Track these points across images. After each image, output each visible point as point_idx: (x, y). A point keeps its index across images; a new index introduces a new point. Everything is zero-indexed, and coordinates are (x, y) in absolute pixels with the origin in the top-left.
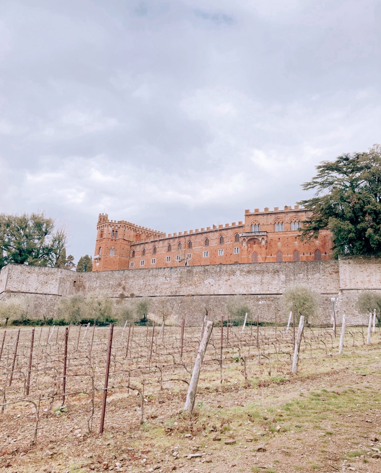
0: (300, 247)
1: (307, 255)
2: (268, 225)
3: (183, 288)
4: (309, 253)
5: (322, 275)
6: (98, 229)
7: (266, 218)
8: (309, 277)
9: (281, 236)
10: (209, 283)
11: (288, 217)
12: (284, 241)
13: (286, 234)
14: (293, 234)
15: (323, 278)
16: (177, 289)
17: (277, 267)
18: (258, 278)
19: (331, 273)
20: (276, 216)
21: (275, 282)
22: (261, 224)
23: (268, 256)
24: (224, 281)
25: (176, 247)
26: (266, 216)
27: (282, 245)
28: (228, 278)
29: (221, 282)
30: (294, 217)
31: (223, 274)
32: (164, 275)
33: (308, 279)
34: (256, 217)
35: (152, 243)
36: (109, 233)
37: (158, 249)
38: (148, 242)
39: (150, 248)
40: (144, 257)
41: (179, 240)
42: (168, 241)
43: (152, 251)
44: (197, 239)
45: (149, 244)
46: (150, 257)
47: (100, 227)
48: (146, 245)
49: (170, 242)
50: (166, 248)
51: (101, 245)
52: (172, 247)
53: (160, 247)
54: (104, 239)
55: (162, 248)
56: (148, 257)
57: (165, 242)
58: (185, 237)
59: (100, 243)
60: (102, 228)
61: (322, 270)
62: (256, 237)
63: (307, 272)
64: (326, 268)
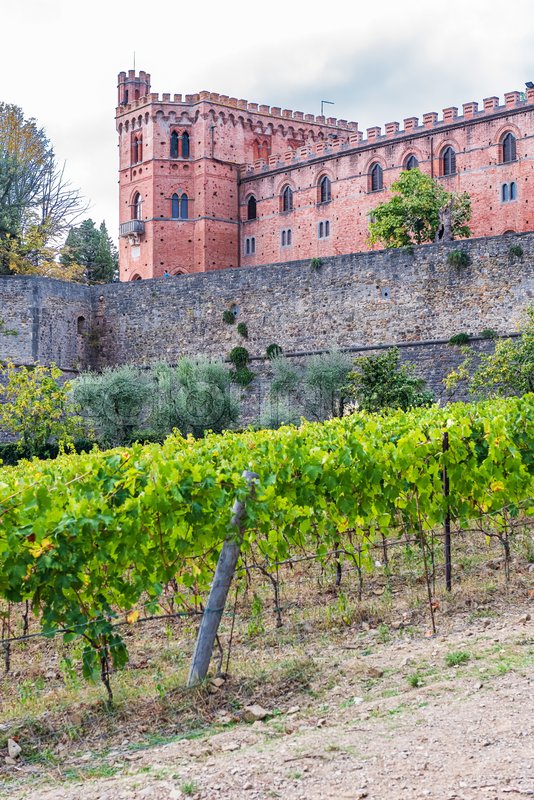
3: (441, 317)
6: (123, 132)
16: (420, 322)
32: (372, 276)
35: (313, 167)
36: (163, 143)
37: (335, 188)
38: (297, 165)
39: (307, 185)
40: (290, 216)
41: (408, 148)
42: (370, 156)
43: (314, 194)
44: (473, 140)
45: (301, 170)
46: (311, 216)
47: (127, 122)
48: (295, 174)
49: (375, 159)
50: (364, 181)
51: (139, 185)
52: (386, 175)
53: (341, 177)
54: (146, 163)
55: (349, 182)
56: (304, 216)
57: (359, 158)
58: (431, 137)
59: (135, 178)
60: (137, 127)
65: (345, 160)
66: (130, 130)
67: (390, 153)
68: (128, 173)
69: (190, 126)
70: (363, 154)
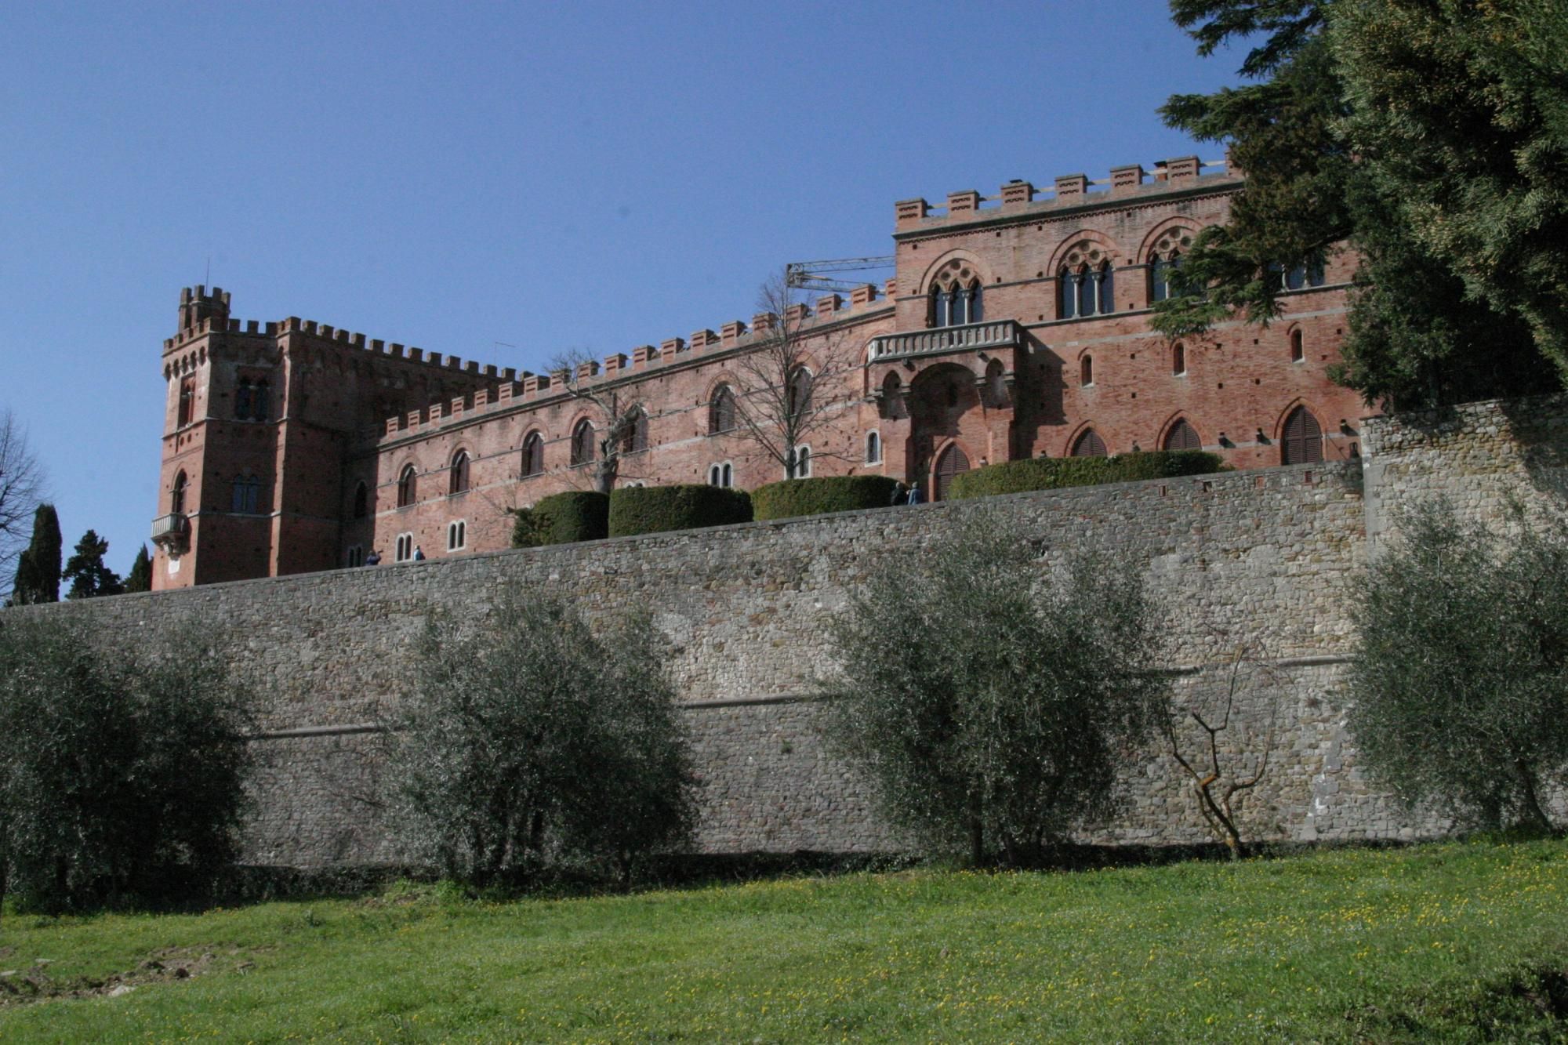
0: (1205, 398)
1: (1242, 445)
2: (1027, 283)
4: (1254, 433)
5: (1285, 552)
6: (173, 377)
7: (1014, 242)
8: (1217, 567)
9: (1095, 342)
11: (1133, 229)
12: (1115, 374)
13: (1126, 332)
15: (1293, 568)
17: (1034, 521)
19: (1337, 535)
20: (1071, 227)
22: (987, 280)
24: (745, 620)
25: (565, 449)
26: (1013, 232)
27: (1104, 396)
28: (766, 603)
29: (730, 628)
30: (1169, 225)
31: (740, 581)
34: (958, 240)
35: (448, 437)
36: (223, 395)
37: (476, 470)
38: (426, 434)
39: (435, 466)
40: (412, 514)
41: (581, 410)
42: (527, 421)
43: (446, 478)
44: (673, 397)
45: (431, 441)
46: (440, 515)
47: (176, 362)
48: (421, 447)
49: (534, 426)
50: (516, 459)
51: (185, 459)
52: (548, 450)
53: (485, 452)
54: (197, 425)
55: (494, 461)
56: (431, 514)
57: (513, 424)
58: (613, 392)
59: (182, 449)
60: (190, 370)
61: (1290, 521)
62: (956, 359)
63: (1205, 541)
64: (1314, 507)
65: (493, 426)
66: (181, 374)
67: (555, 416)
68: (173, 441)
69: (271, 370)
70: (518, 418)
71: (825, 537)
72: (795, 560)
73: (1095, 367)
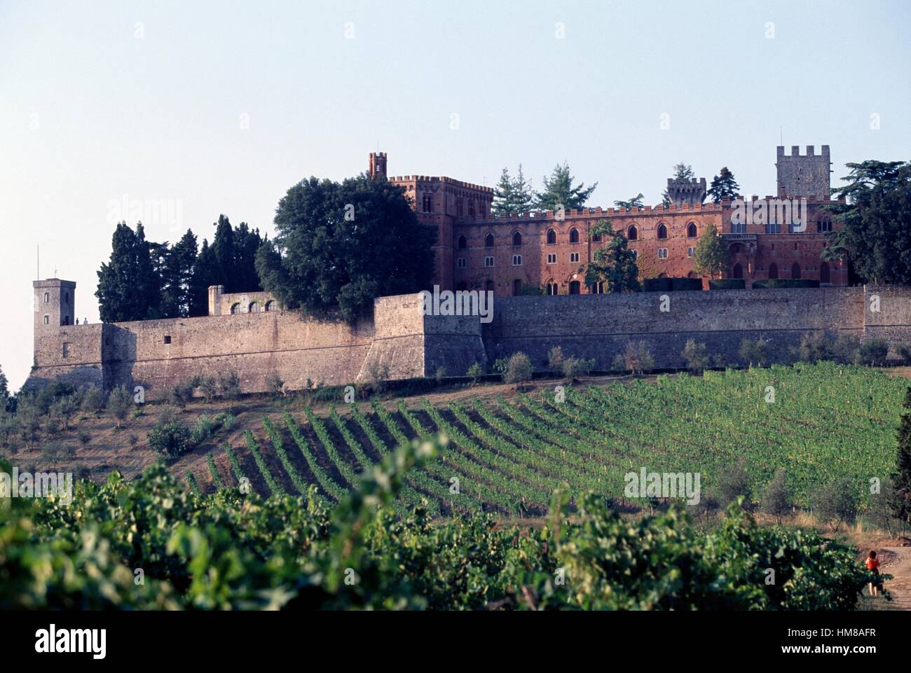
0: (802, 258)
1: (811, 271)
3: (658, 322)
4: (814, 268)
8: (826, 308)
10: (696, 316)
14: (794, 239)
15: (842, 309)
16: (648, 324)
18: (763, 309)
21: (785, 314)
23: (757, 271)
24: (718, 313)
27: (777, 255)
28: (722, 309)
29: (713, 314)
32: (627, 303)
33: (824, 311)
35: (510, 225)
36: (420, 203)
37: (525, 239)
38: (498, 223)
39: (504, 235)
40: (493, 250)
41: (573, 225)
42: (549, 225)
45: (501, 226)
46: (508, 252)
48: (496, 227)
49: (552, 227)
52: (559, 237)
53: (529, 233)
56: (503, 251)
57: (541, 225)
58: (588, 221)
61: (842, 299)
62: (742, 242)
63: (824, 302)
64: (847, 297)
65: (532, 225)
67: (562, 226)
69: (432, 194)
70: (544, 224)
71: (737, 295)
72: (730, 299)
73: (775, 247)
